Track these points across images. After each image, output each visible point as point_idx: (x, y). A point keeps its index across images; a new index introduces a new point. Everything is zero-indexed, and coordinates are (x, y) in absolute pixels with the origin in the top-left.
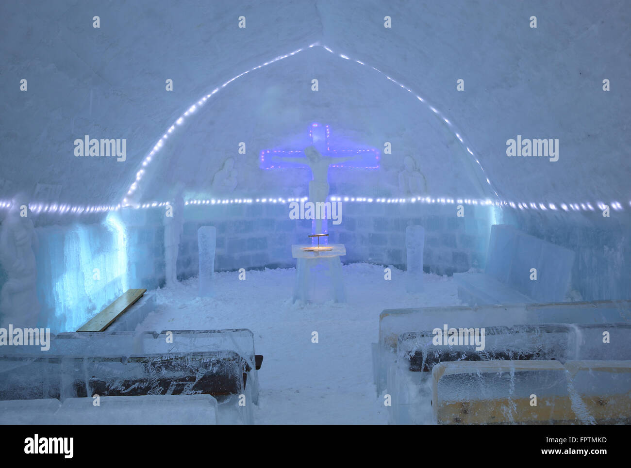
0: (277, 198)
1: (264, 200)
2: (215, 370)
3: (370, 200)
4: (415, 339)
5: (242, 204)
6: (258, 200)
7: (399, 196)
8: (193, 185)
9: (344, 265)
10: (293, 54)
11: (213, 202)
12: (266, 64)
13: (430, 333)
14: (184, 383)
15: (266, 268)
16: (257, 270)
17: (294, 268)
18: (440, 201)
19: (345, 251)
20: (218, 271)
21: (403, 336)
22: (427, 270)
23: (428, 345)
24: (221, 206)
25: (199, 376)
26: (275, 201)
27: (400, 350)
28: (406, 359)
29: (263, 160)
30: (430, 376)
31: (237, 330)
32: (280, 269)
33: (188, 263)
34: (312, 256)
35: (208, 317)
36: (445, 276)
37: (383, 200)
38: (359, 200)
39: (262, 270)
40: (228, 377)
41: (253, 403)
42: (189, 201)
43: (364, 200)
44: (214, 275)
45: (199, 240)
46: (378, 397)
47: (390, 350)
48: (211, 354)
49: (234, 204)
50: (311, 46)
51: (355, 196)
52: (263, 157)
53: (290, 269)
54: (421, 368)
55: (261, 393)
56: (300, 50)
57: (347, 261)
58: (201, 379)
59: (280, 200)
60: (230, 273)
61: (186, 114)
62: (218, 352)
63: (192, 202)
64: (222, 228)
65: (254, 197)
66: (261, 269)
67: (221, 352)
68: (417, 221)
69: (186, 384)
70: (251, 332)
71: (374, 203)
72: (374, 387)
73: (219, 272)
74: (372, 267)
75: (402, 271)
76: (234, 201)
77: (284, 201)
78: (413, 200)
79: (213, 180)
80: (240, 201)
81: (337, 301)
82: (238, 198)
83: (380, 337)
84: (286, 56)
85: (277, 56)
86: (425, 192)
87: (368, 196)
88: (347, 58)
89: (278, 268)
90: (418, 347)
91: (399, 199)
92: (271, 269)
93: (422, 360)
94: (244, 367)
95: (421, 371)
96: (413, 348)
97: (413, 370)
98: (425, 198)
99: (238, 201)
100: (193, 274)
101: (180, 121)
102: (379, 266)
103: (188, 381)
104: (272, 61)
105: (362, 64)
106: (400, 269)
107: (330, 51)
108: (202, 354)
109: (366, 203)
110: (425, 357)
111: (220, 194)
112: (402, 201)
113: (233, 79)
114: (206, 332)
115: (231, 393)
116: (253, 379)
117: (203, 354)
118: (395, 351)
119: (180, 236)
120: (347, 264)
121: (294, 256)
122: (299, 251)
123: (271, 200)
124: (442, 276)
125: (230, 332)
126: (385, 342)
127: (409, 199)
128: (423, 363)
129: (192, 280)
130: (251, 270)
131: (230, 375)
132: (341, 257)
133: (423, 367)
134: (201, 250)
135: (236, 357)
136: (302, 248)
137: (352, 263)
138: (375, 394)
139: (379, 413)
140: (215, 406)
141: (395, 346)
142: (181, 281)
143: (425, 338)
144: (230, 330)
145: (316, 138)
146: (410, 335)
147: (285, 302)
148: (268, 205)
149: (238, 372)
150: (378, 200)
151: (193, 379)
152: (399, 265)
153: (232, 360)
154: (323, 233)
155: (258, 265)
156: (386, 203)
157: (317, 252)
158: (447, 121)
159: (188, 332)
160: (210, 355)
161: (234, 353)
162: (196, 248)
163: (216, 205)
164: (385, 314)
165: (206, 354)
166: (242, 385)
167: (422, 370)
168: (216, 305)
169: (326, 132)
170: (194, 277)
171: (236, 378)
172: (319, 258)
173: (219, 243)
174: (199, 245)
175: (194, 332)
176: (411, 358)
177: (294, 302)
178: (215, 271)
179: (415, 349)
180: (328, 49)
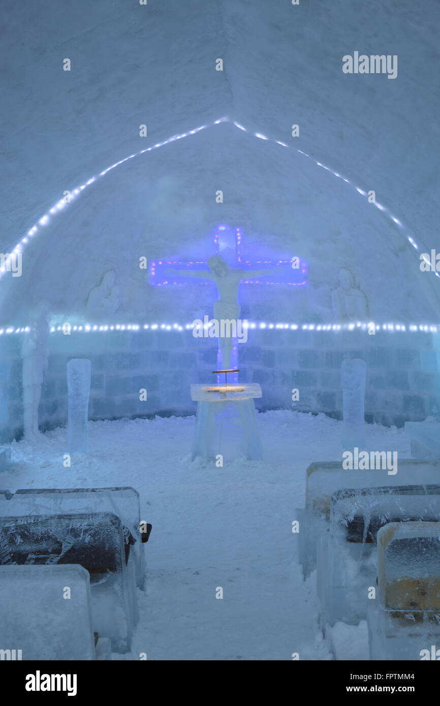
0: (171, 324)
1: (154, 327)
2: (88, 539)
3: (294, 327)
4: (354, 498)
5: (126, 332)
6: (146, 327)
7: (332, 321)
8: (62, 306)
9: (260, 412)
10: (193, 132)
11: (88, 328)
12: (158, 146)
13: (373, 491)
14: (46, 556)
15: (156, 416)
16: (145, 419)
17: (194, 416)
18: (387, 328)
19: (260, 392)
20: (93, 419)
21: (338, 494)
22: (369, 419)
23: (371, 506)
24: (98, 334)
25: (65, 548)
26: (169, 328)
27: (334, 513)
28: (342, 524)
29: (153, 273)
30: (375, 548)
31: (117, 489)
32: (175, 417)
33: (54, 408)
34: (218, 399)
35: (79, 479)
36: (394, 427)
37: (311, 327)
38: (280, 326)
39: (152, 419)
40: (104, 548)
41: (138, 588)
42: (56, 326)
43: (286, 326)
44: (88, 424)
45: (69, 377)
46: (305, 579)
47: (320, 516)
48: (82, 516)
49: (115, 331)
50: (217, 122)
51: (275, 322)
52: (153, 269)
53: (188, 417)
54: (362, 537)
55: (148, 575)
56: (202, 128)
57: (263, 406)
58: (69, 551)
59: (176, 326)
60: (110, 421)
61: (53, 211)
62: (92, 514)
63: (59, 328)
64: (99, 362)
65: (141, 322)
66: (150, 417)
67: (96, 515)
68: (357, 354)
69: (48, 558)
70: (135, 491)
71: (300, 330)
72: (300, 568)
73: (94, 421)
74: (297, 415)
75: (336, 420)
76: (115, 327)
77: (180, 329)
78: (351, 327)
79: (88, 299)
80: (123, 328)
81: (249, 459)
82: (121, 324)
83: (307, 499)
84: (184, 135)
85: (172, 135)
86: (368, 315)
87: (290, 321)
88: (264, 138)
89: (173, 417)
90: (358, 508)
91: (332, 324)
92: (163, 417)
93: (364, 527)
94: (127, 539)
95: (362, 542)
96: (351, 510)
97: (351, 541)
98: (367, 323)
99: (121, 327)
100: (61, 424)
101: (44, 220)
102: (306, 414)
103: (51, 553)
104: (166, 142)
105: (284, 145)
106: (334, 418)
107: (243, 128)
108: (69, 517)
109: (289, 331)
110: (367, 523)
111: (96, 318)
112: (337, 327)
113: (115, 166)
114: (77, 491)
115: (108, 570)
116: (138, 554)
117: (72, 517)
118: (328, 519)
119: (44, 372)
120: (264, 412)
121: (194, 399)
122: (199, 392)
123: (163, 326)
124: (390, 427)
125: (108, 490)
126: (314, 506)
127: (345, 326)
128: (366, 531)
129: (58, 430)
130: (137, 419)
131: (107, 545)
132: (255, 400)
133: (365, 536)
134: (71, 390)
135: (114, 521)
136: (205, 388)
137: (270, 410)
138: (301, 576)
139: (306, 601)
140: (86, 580)
141: (327, 511)
142: (44, 432)
143: (368, 497)
144: (108, 488)
145: (223, 245)
146: (347, 493)
147: (181, 459)
148: (160, 333)
149: (118, 541)
150: (305, 327)
151: (57, 551)
152: (333, 412)
153: (111, 525)
154: (232, 368)
155: (146, 412)
156: (314, 331)
157: (224, 394)
158: (396, 221)
159: (53, 491)
160: (81, 518)
161: (113, 516)
162: (64, 389)
163: (92, 333)
164: (314, 468)
165: (74, 517)
166: (123, 558)
167: (364, 540)
168: (90, 463)
169: (236, 236)
170: (61, 427)
171: (116, 549)
172: (226, 401)
173: (96, 383)
174: (69, 384)
175: (60, 491)
176: (349, 524)
177: (193, 460)
178: (90, 419)
179: (354, 512)
180: (239, 126)
